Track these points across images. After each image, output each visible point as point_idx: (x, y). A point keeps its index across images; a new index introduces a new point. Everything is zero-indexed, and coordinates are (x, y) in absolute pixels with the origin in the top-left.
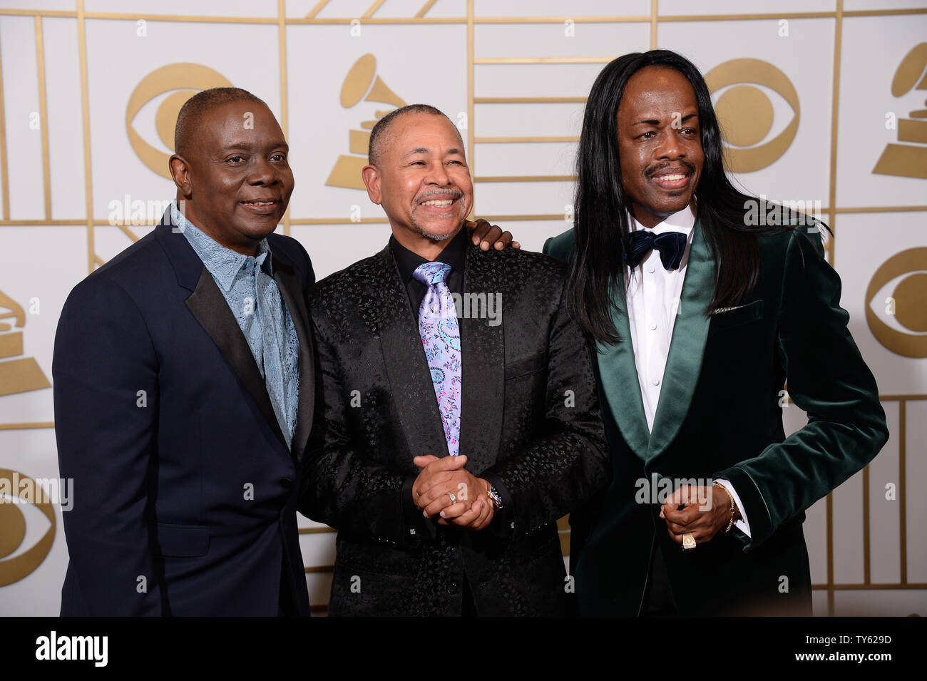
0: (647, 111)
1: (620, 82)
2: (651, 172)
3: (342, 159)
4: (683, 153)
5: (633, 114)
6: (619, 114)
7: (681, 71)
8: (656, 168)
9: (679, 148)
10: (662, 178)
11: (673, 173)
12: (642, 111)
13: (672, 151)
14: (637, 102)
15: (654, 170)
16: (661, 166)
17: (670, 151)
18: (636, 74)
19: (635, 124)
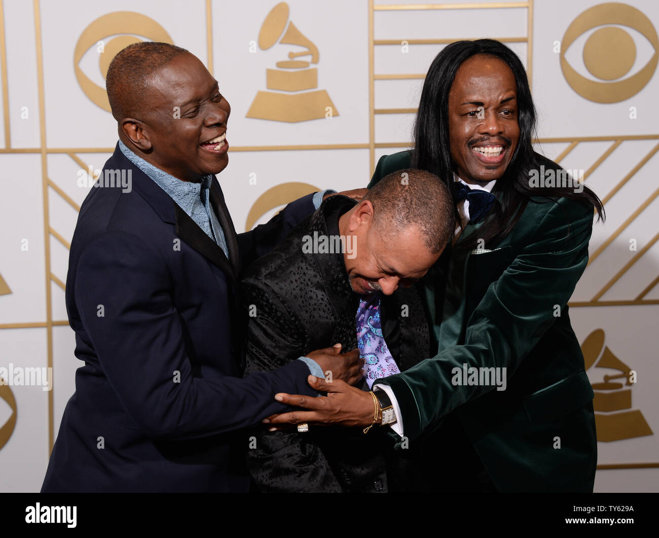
0: (474, 94)
1: (453, 68)
2: (473, 143)
3: (260, 95)
4: (501, 130)
5: (462, 95)
6: (451, 94)
7: (505, 60)
8: (478, 140)
9: (499, 126)
10: (482, 149)
11: (493, 145)
12: (469, 94)
13: (493, 128)
14: (466, 86)
15: (476, 142)
16: (482, 139)
17: (491, 129)
18: (468, 61)
19: (464, 104)
